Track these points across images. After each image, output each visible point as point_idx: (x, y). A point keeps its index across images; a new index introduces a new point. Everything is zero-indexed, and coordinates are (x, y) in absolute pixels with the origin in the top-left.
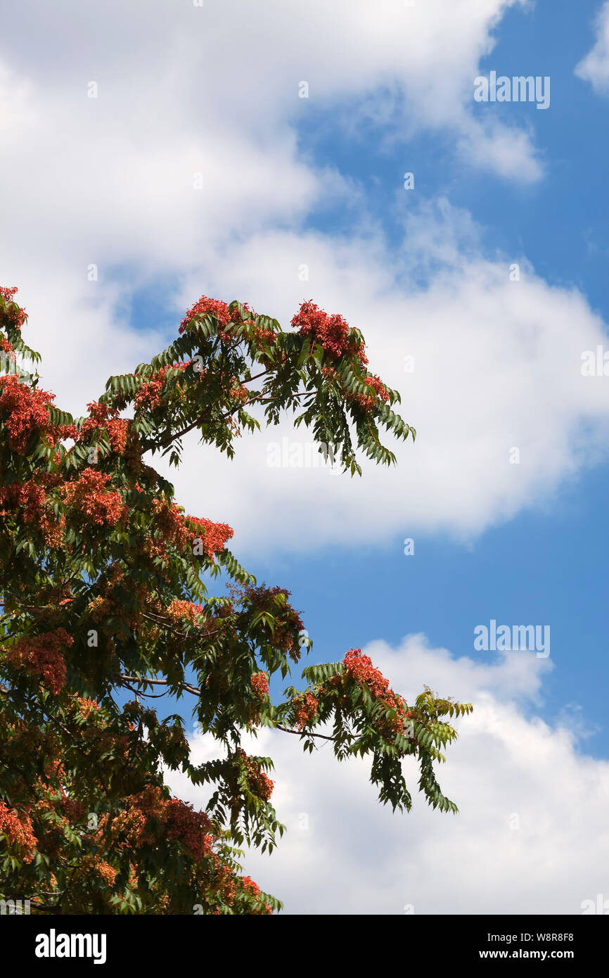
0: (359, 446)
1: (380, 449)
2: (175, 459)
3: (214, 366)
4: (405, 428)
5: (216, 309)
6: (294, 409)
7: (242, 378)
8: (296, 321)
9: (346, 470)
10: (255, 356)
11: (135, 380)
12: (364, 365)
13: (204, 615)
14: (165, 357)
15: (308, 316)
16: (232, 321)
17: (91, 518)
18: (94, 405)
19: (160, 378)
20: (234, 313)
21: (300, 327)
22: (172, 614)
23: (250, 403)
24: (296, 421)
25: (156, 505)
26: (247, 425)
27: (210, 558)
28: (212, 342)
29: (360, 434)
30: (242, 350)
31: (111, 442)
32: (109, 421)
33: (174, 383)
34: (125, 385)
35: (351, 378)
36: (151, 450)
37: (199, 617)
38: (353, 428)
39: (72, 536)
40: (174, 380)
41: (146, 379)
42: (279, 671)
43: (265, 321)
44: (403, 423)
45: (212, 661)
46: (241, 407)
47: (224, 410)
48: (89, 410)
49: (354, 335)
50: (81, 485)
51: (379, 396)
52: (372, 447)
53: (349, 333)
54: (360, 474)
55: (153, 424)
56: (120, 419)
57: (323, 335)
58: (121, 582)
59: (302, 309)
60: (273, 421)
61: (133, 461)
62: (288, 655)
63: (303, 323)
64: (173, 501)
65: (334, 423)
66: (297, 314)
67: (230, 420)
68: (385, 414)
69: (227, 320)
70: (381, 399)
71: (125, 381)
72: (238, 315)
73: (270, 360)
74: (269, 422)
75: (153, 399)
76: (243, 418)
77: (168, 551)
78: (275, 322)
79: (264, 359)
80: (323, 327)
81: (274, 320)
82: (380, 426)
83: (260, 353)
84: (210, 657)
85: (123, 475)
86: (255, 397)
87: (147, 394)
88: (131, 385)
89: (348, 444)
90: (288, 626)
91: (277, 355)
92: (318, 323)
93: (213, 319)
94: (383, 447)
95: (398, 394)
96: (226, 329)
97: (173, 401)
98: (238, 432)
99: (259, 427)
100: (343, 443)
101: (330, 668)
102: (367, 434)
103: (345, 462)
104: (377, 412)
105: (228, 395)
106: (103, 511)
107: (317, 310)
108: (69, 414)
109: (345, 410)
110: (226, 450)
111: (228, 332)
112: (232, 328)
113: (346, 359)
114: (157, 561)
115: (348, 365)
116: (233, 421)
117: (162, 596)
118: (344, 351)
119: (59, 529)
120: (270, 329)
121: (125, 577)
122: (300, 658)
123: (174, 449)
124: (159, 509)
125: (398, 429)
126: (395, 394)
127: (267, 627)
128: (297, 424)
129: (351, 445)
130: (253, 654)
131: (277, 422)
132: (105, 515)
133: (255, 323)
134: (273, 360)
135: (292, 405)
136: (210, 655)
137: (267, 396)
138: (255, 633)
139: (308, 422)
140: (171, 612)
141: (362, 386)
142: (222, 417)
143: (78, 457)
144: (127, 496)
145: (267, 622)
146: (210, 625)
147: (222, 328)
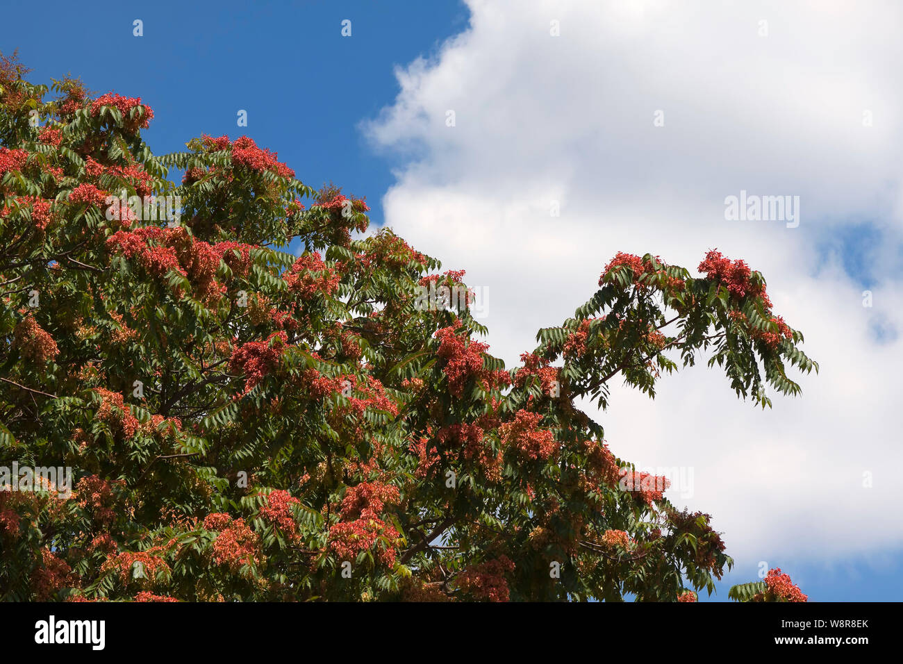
0: (767, 380)
1: (786, 381)
2: (603, 403)
3: (632, 313)
4: (808, 362)
5: (630, 261)
6: (706, 348)
7: (658, 323)
8: (702, 268)
9: (757, 403)
10: (668, 301)
11: (562, 332)
12: (769, 309)
13: (636, 542)
14: (587, 308)
15: (714, 263)
16: (645, 271)
17: (526, 453)
18: (526, 356)
19: (585, 329)
20: (648, 264)
21: (707, 273)
22: (606, 542)
23: (668, 347)
24: (710, 362)
25: (589, 447)
26: (665, 367)
27: (649, 505)
28: (629, 293)
29: (767, 370)
30: (657, 298)
31: (543, 387)
32: (541, 369)
33: (596, 332)
34: (554, 336)
35: (755, 316)
36: (580, 395)
37: (631, 544)
38: (761, 365)
39: (509, 471)
40: (596, 328)
41: (572, 331)
42: (705, 588)
43: (675, 271)
44: (806, 358)
45: (642, 580)
46: (659, 351)
47: (645, 355)
48: (522, 360)
49: (756, 278)
50: (517, 425)
51: (783, 335)
52: (779, 380)
53: (751, 276)
54: (771, 406)
55: (580, 370)
56: (551, 367)
57: (728, 279)
58: (558, 512)
59: (708, 256)
60: (689, 363)
61: (564, 404)
62: (711, 572)
63: (708, 269)
64: (604, 443)
65: (744, 360)
66: (703, 261)
67: (650, 364)
68: (789, 351)
69: (641, 271)
70: (785, 338)
71: (553, 332)
72: (651, 266)
73: (682, 304)
74: (685, 364)
75: (579, 348)
76: (662, 362)
77: (600, 486)
78: (685, 271)
79: (676, 305)
80: (727, 271)
81: (683, 269)
82: (786, 362)
83: (671, 299)
84: (640, 576)
85: (555, 416)
86: (671, 343)
87: (574, 343)
88: (559, 336)
89: (758, 379)
90: (710, 546)
91: (688, 300)
92: (723, 268)
93: (628, 270)
94: (789, 380)
95: (801, 334)
96: (640, 279)
97: (598, 349)
98: (657, 374)
99: (676, 368)
100: (753, 379)
101: (753, 587)
102: (775, 369)
103: (756, 397)
104: (783, 350)
105: (647, 342)
106: (536, 446)
107: (722, 258)
108: (501, 360)
109: (752, 349)
110: (648, 390)
111: (642, 282)
112: (646, 278)
113: (750, 300)
114: (591, 495)
115: (751, 304)
116: (653, 364)
117: (597, 527)
118: (747, 293)
119: (498, 464)
120: (680, 278)
121: (561, 509)
122: (722, 574)
123: (601, 394)
124: (591, 450)
125: (802, 363)
126: (799, 335)
127: (690, 547)
128: (711, 364)
129: (760, 380)
130: (679, 572)
131: (692, 363)
132: (538, 450)
133: (667, 273)
134: (684, 304)
135: (703, 344)
136: (641, 573)
137: (683, 341)
138: (680, 554)
139: (720, 362)
140: (605, 540)
141: (765, 322)
142: (642, 362)
143: (513, 401)
144: (559, 434)
145: (689, 542)
146: (641, 550)
147: (636, 278)
